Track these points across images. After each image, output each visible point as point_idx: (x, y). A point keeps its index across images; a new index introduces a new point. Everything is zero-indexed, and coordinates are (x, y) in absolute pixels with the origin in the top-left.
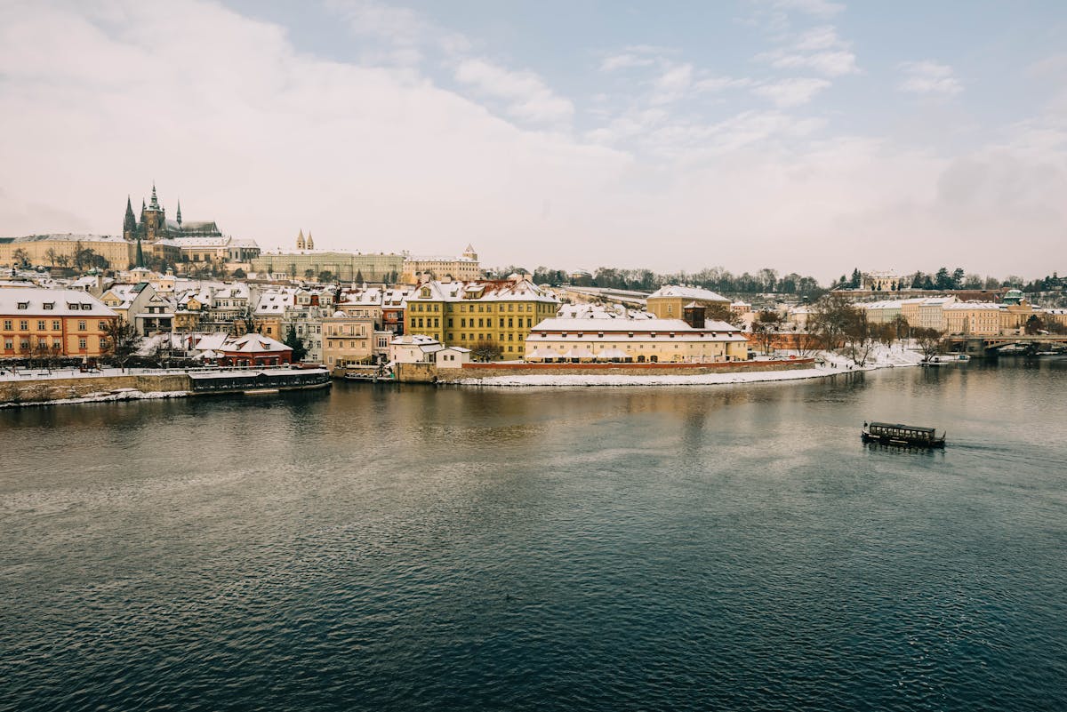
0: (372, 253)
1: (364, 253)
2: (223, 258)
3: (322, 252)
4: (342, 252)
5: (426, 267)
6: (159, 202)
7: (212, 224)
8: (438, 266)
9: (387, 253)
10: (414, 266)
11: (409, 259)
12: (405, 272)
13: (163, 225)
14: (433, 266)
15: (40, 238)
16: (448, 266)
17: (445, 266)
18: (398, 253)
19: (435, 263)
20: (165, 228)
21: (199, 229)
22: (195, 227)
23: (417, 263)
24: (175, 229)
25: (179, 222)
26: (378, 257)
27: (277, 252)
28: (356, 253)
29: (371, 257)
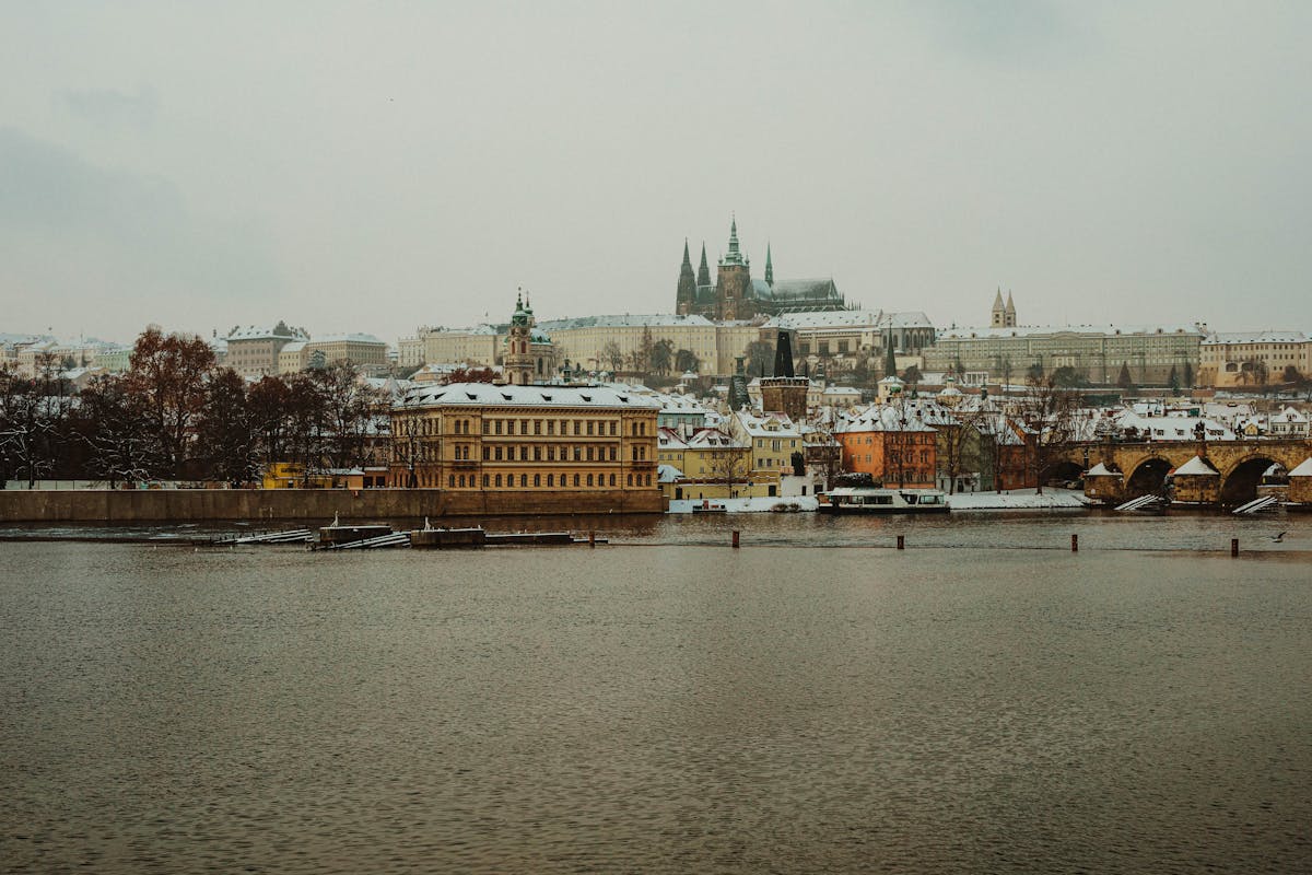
0: (1140, 330)
1: (1127, 331)
2: (873, 348)
3: (1049, 331)
4: (1082, 331)
5: (1246, 354)
6: (741, 251)
7: (827, 285)
8: (1270, 351)
9: (1170, 330)
10: (1223, 353)
11: (1211, 340)
12: (1204, 364)
13: (748, 290)
14: (1259, 352)
15: (580, 323)
16: (1289, 352)
17: (1284, 352)
18: (1190, 329)
19: (1263, 345)
20: (752, 295)
21: (806, 295)
22: (798, 292)
23: (1228, 346)
24: (764, 295)
25: (770, 282)
26: (1152, 337)
27: (968, 335)
28: (1110, 332)
29: (1139, 337)
